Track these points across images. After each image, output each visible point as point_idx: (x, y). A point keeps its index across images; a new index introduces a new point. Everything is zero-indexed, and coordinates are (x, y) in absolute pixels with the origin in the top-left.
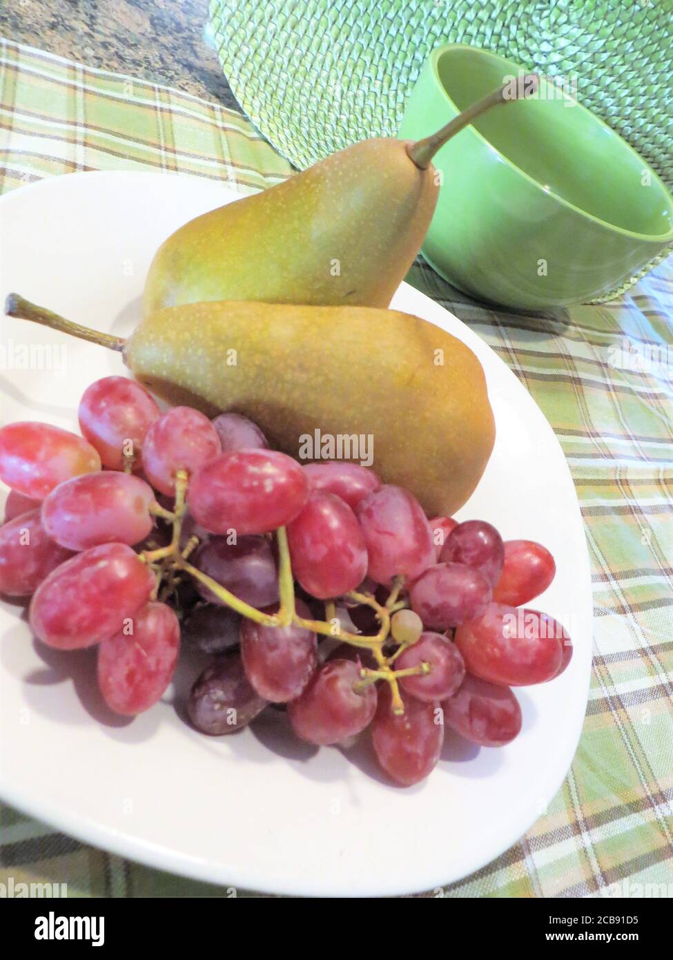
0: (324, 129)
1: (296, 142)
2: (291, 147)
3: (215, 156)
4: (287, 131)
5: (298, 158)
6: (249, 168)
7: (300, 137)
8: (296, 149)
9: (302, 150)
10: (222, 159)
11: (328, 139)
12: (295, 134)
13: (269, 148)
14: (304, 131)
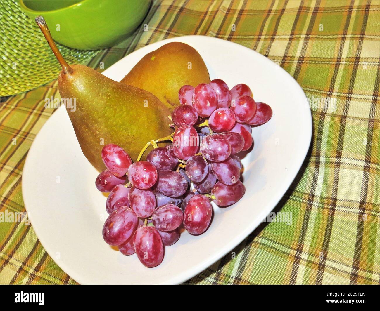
0: (32, 65)
1: (33, 79)
2: (34, 82)
3: (27, 115)
4: (27, 81)
5: (41, 81)
6: (38, 104)
7: (32, 77)
8: (37, 81)
9: (38, 79)
10: (29, 113)
11: (37, 65)
12: (30, 78)
13: (32, 92)
14: (29, 74)
